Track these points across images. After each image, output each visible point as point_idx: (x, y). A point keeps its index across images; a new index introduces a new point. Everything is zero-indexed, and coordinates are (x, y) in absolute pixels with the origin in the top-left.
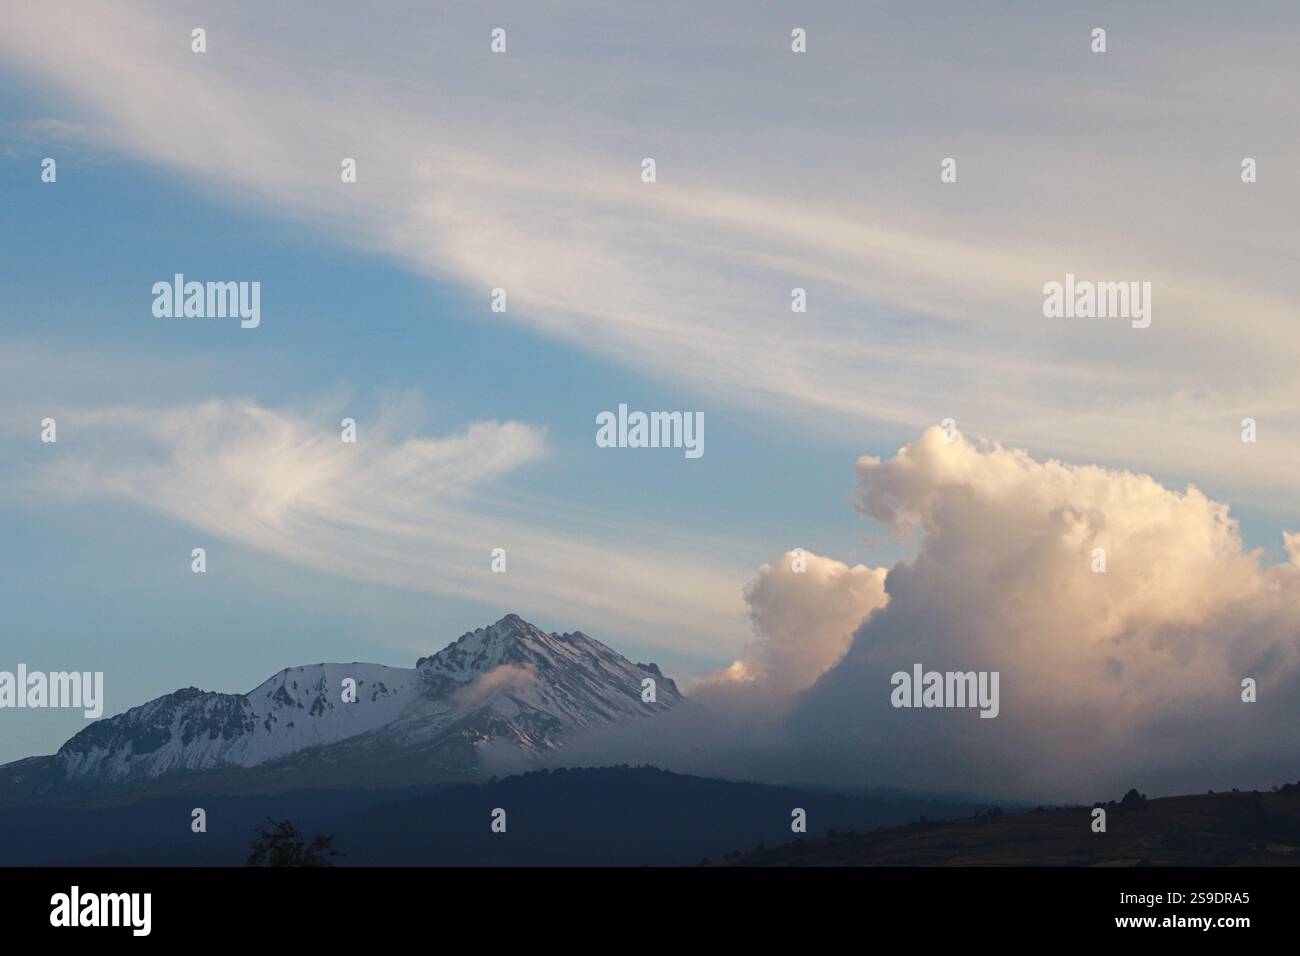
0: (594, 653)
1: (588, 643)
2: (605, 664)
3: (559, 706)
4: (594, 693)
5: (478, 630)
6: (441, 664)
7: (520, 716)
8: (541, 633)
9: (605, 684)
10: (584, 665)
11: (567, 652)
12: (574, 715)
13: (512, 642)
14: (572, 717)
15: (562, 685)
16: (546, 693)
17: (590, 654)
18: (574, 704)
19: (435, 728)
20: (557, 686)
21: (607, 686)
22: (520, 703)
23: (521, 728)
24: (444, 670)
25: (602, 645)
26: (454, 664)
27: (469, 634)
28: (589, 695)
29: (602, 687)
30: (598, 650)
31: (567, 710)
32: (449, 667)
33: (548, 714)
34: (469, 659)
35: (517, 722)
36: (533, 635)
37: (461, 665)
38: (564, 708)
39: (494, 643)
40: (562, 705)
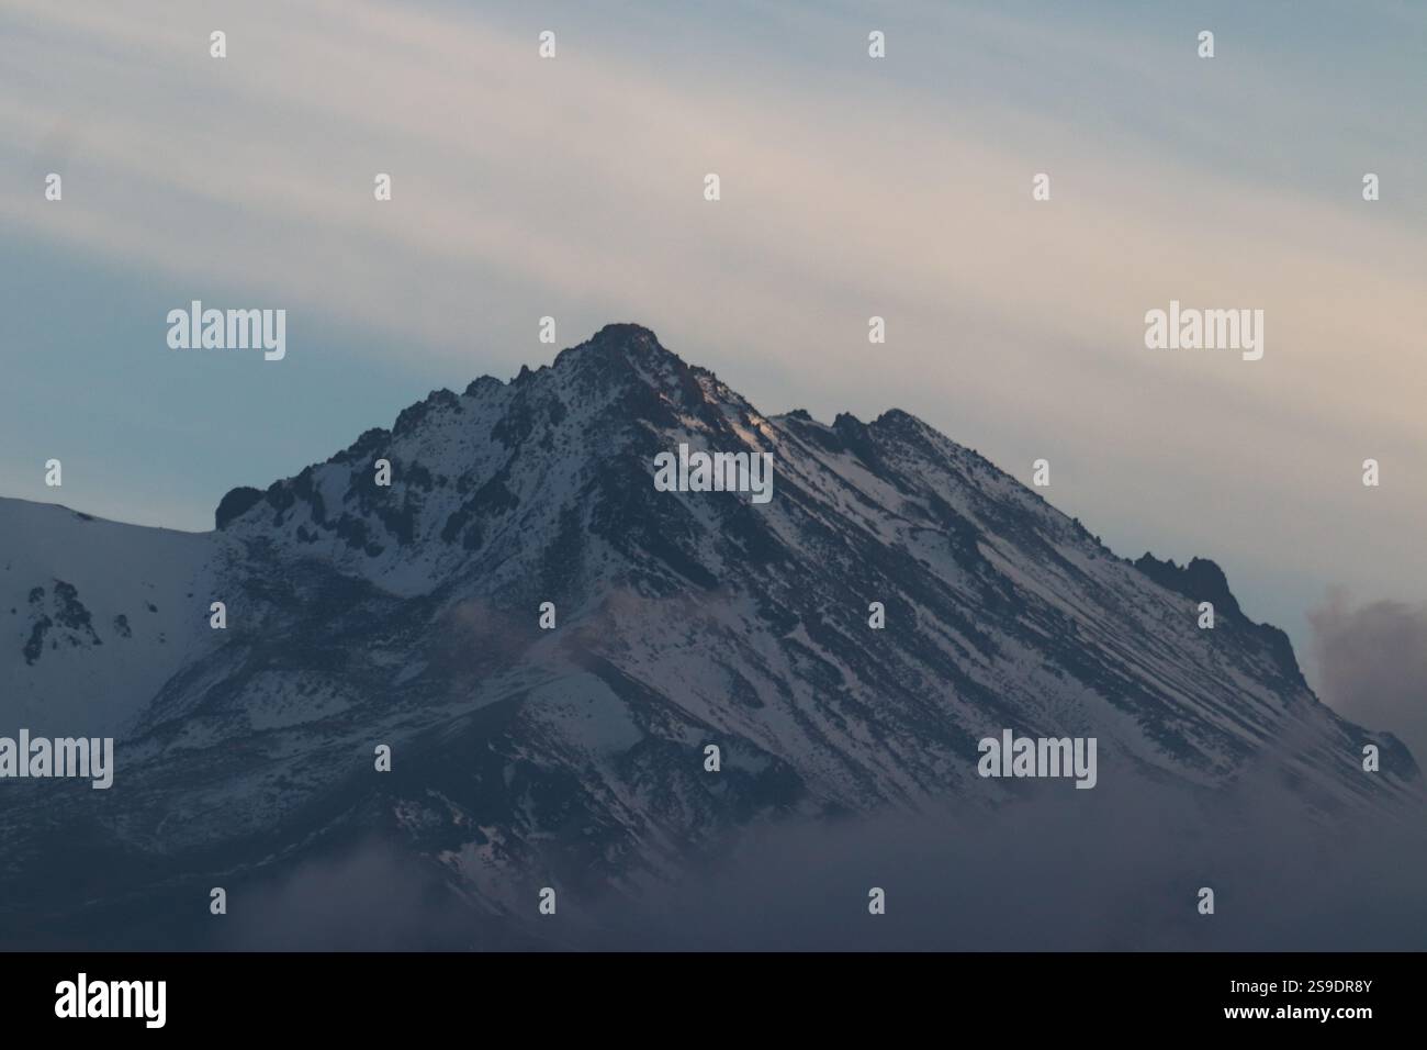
0: (959, 503)
1: (939, 461)
2: (1002, 555)
3: (800, 716)
4: (950, 672)
5: (483, 386)
6: (319, 515)
7: (637, 750)
8: (744, 409)
9: (997, 635)
10: (916, 552)
11: (845, 496)
12: (861, 756)
13: (620, 441)
14: (854, 767)
15: (819, 632)
16: (759, 665)
17: (939, 504)
18: (862, 712)
19: (282, 783)
20: (800, 634)
21: (1010, 644)
22: (639, 697)
23: (640, 802)
24: (328, 546)
25: (995, 473)
26: (374, 520)
27: (443, 397)
28: (930, 678)
29: (987, 647)
30: (976, 493)
31: (835, 736)
32: (353, 532)
33: (757, 751)
34: (439, 505)
35: (624, 778)
36: (710, 414)
37: (403, 525)
38: (825, 726)
39: (547, 443)
40: (818, 717)
